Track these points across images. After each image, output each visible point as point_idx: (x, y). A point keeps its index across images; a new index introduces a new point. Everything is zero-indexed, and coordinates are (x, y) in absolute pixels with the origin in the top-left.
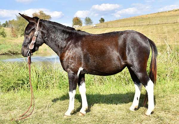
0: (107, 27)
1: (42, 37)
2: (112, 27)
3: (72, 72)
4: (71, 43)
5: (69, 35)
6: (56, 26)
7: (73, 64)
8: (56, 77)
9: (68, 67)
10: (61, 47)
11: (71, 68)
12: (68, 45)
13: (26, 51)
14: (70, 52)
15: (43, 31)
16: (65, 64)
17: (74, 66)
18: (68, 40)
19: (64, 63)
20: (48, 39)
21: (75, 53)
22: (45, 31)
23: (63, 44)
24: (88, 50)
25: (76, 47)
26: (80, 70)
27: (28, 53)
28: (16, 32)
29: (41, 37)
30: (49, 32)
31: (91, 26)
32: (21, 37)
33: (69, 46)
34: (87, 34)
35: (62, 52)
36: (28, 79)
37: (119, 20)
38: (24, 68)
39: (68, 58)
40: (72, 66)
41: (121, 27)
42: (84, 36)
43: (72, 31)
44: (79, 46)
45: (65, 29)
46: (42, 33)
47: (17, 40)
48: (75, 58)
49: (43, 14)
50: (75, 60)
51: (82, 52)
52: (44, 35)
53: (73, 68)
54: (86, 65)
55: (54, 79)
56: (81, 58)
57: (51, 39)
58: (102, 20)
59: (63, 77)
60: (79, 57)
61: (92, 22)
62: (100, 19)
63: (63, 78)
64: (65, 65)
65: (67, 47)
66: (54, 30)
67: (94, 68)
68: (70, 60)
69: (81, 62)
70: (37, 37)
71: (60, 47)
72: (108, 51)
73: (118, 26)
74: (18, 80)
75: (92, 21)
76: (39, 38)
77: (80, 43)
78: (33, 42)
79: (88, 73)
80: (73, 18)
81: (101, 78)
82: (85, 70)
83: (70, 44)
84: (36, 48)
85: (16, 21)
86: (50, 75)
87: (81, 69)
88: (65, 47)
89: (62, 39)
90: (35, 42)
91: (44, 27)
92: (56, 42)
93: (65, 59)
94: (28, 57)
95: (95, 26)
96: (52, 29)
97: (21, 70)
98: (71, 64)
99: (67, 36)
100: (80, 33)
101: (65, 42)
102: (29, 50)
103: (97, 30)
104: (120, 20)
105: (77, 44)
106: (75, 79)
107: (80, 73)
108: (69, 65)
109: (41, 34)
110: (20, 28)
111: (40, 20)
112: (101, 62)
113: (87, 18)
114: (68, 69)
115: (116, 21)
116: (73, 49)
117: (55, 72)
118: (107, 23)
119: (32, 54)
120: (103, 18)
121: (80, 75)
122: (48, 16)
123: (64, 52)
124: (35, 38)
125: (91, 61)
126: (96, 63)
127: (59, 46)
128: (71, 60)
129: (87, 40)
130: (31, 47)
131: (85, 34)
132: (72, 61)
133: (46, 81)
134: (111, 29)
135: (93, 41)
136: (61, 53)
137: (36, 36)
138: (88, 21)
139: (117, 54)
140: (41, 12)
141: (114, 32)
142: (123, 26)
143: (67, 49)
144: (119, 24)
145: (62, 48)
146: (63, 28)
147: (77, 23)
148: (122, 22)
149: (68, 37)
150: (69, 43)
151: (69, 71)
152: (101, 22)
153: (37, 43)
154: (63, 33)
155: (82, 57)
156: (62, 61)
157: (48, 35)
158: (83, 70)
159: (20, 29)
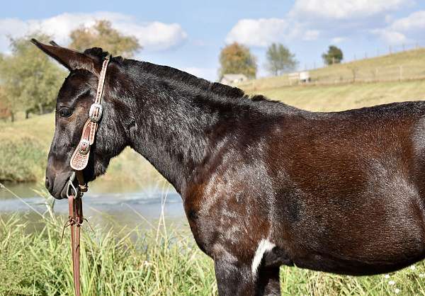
0: (352, 83)
1: (119, 125)
2: (375, 82)
3: (230, 257)
4: (227, 144)
5: (221, 114)
6: (172, 82)
7: (235, 228)
8: (164, 276)
9: (215, 237)
10: (191, 160)
11: (228, 244)
12: (215, 153)
13: (60, 176)
14: (226, 182)
15: (120, 100)
16: (206, 226)
17: (237, 234)
18: (214, 134)
19: (202, 220)
20: (142, 131)
21: (242, 185)
22: (129, 102)
23: (197, 148)
24: (293, 173)
25: (248, 160)
26: (263, 251)
27: (70, 182)
28: (8, 102)
29: (113, 123)
30: (143, 104)
31: (292, 76)
32: (27, 117)
33: (220, 157)
34: (290, 113)
35: (193, 180)
36: (59, 279)
37: (400, 54)
38: (46, 236)
39: (218, 205)
40: (230, 234)
41: (408, 81)
42: (280, 119)
43: (233, 101)
44: (257, 156)
45: (204, 94)
46: (118, 106)
47: (10, 129)
48: (245, 204)
49: (108, 32)
50: (243, 212)
51: (268, 182)
52: (126, 117)
53: (234, 240)
54: (287, 232)
55: (158, 283)
56: (266, 206)
57: (152, 128)
58: (335, 55)
59: (188, 273)
60: (259, 198)
61: (293, 63)
62: (326, 50)
63: (190, 279)
64: (203, 229)
65: (211, 160)
66: (163, 95)
67: (315, 245)
68: (224, 212)
69: (266, 219)
70: (99, 122)
71: (186, 160)
72: (372, 179)
73: (396, 78)
74: (23, 283)
75: (294, 59)
76: (106, 129)
77: (261, 147)
78: (86, 142)
79: (291, 264)
80: (224, 47)
81: (338, 283)
82: (283, 250)
83: (225, 150)
84: (98, 165)
85: (8, 58)
86: (141, 267)
87: (265, 246)
88: (206, 160)
89: (193, 132)
90: (92, 143)
91: (126, 87)
92: (169, 140)
93: (205, 208)
94: (71, 198)
95: (304, 76)
96: (156, 92)
97: (31, 244)
98: (227, 227)
99: (214, 119)
100: (262, 108)
101: (204, 143)
102: (70, 175)
103: (314, 91)
104: (405, 52)
105: (250, 149)
106: (243, 285)
107: (263, 260)
108: (220, 229)
109: (113, 111)
110: (24, 87)
111: (112, 60)
112: (345, 220)
113: (274, 45)
114: (218, 247)
115: (387, 56)
116: (236, 168)
117: (159, 254)
118: (354, 67)
119: (83, 187)
120: (338, 47)
121: (261, 268)
122: (128, 40)
123: (203, 181)
124: (93, 127)
125: (306, 214)
126: (325, 221)
127: (180, 157)
128: (229, 209)
129: (289, 136)
130: (79, 162)
131: (284, 111)
132: (234, 215)
133: (126, 288)
134: (371, 90)
135: (312, 137)
136: (190, 183)
137: (97, 119)
138: (280, 57)
139: (407, 188)
140: (102, 24)
141: (395, 104)
142: (416, 77)
143: (212, 170)
144: (401, 71)
145: (192, 164)
146: (196, 91)
147: (238, 68)
148: (412, 62)
149: (218, 125)
150: (220, 145)
151: (221, 254)
152: (330, 63)
153: (100, 146)
154: (197, 109)
155: (271, 200)
156: (192, 214)
157: (142, 117)
158: (274, 249)
159: (25, 91)
